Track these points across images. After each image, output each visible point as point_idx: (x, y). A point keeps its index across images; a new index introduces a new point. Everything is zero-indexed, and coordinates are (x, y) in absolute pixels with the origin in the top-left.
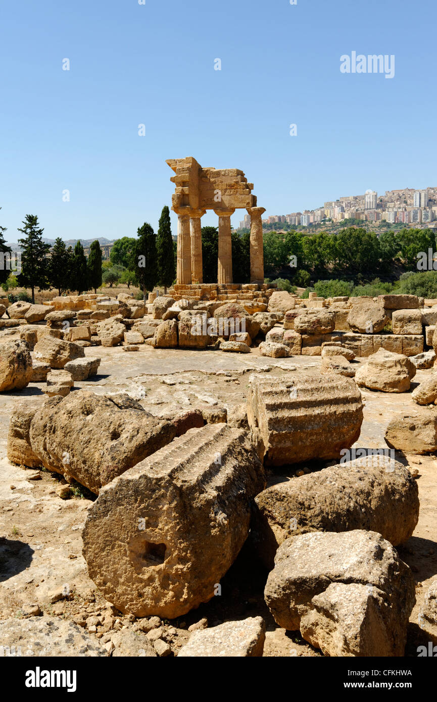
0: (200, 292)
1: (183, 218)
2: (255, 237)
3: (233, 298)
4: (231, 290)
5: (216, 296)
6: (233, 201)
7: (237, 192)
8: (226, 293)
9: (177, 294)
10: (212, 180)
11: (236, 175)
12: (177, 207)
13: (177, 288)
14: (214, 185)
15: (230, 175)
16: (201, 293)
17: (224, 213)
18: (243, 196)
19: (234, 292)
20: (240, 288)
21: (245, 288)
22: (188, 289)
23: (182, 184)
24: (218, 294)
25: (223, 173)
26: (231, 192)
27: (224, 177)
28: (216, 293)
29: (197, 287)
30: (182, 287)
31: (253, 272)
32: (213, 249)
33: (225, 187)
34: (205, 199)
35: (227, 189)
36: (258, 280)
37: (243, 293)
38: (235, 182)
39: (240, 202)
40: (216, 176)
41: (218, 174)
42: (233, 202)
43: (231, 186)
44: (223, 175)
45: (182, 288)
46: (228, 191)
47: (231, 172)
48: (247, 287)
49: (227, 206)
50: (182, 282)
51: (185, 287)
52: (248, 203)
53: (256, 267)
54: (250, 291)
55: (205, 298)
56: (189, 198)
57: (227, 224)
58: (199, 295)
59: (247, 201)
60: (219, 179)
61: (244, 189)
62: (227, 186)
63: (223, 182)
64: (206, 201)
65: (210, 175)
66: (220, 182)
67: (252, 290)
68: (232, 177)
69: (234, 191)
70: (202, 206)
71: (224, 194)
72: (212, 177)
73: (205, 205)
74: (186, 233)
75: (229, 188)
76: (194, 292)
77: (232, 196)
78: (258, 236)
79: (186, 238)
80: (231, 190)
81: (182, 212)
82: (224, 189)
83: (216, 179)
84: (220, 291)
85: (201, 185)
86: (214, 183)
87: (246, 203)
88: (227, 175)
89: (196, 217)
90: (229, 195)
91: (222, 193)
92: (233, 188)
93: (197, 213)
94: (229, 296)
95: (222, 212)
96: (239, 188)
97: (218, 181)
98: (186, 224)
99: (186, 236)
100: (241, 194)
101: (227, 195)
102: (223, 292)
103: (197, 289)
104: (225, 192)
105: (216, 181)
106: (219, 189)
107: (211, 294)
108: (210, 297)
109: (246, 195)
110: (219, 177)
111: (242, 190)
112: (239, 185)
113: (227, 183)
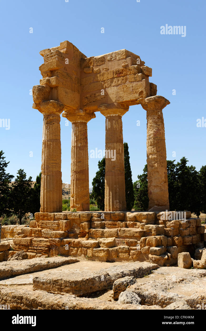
0: (64, 225)
2: (152, 140)
3: (111, 236)
4: (110, 222)
5: (87, 230)
6: (121, 93)
7: (126, 79)
8: (104, 226)
10: (96, 69)
11: (125, 57)
14: (98, 75)
15: (117, 58)
16: (66, 226)
17: (109, 110)
18: (134, 84)
19: (114, 226)
20: (123, 219)
21: (131, 220)
22: (51, 219)
23: (49, 74)
24: (90, 228)
25: (109, 58)
26: (118, 81)
27: (110, 63)
28: (87, 226)
29: (62, 217)
31: (151, 193)
33: (110, 76)
34: (88, 96)
35: (113, 78)
36: (158, 205)
37: (127, 226)
38: (123, 66)
39: (130, 94)
41: (103, 60)
42: (121, 94)
43: (119, 73)
44: (109, 61)
46: (115, 80)
47: (119, 54)
48: (135, 217)
49: (114, 101)
51: (47, 216)
52: (141, 93)
53: (155, 186)
54: (138, 224)
55: (72, 234)
56: (57, 92)
57: (115, 126)
58: (64, 228)
59: (140, 90)
60: (104, 66)
61: (135, 74)
62: (113, 74)
63: (108, 70)
64: (89, 98)
65: (94, 63)
66: (105, 71)
67: (141, 222)
68: (120, 61)
69: (123, 80)
70: (84, 105)
71: (111, 85)
72: (96, 66)
73: (88, 103)
74: (51, 139)
75: (116, 76)
76: (57, 224)
77: (120, 86)
78: (156, 139)
79: (52, 145)
80: (119, 78)
81: (44, 109)
82: (110, 79)
83: (101, 67)
84: (94, 224)
85: (83, 78)
86: (98, 73)
87: (139, 92)
88: (114, 60)
89: (79, 121)
90: (116, 86)
91: (108, 84)
92: (121, 75)
93: (78, 115)
94: (106, 232)
95: (106, 109)
96: (128, 74)
97: (103, 69)
98: (51, 126)
99: (51, 143)
100: (132, 82)
101: (114, 86)
102: (97, 224)
103: (61, 219)
104: (112, 82)
105: (100, 71)
106: (104, 79)
107: (81, 228)
108: (80, 232)
109: (137, 81)
110: (104, 64)
111: (132, 76)
112: (129, 70)
113: (114, 70)
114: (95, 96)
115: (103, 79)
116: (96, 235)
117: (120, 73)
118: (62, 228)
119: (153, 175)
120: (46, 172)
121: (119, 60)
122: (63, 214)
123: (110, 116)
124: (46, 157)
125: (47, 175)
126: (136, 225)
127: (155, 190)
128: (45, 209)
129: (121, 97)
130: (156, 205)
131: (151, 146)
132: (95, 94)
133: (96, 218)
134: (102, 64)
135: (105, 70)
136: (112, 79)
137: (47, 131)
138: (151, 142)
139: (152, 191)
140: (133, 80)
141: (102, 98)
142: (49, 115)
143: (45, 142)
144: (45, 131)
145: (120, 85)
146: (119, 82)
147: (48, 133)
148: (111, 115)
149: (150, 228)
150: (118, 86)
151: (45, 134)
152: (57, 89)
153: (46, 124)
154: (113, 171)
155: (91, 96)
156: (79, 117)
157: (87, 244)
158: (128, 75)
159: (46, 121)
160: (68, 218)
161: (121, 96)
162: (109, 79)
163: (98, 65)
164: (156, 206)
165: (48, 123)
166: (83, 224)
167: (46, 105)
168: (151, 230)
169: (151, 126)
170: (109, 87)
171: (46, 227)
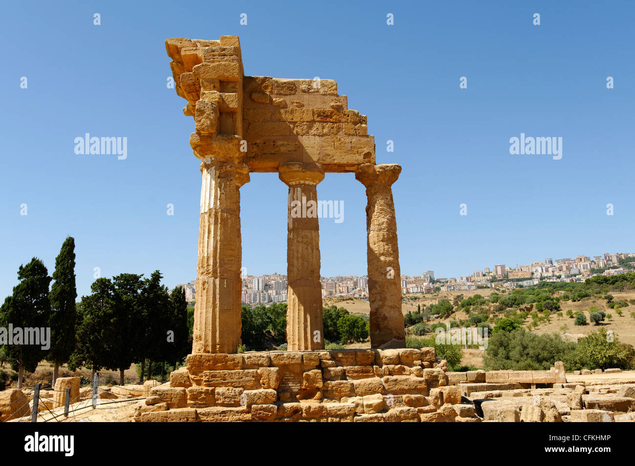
2: (384, 232)
3: (371, 391)
4: (356, 368)
5: (320, 384)
6: (329, 148)
7: (339, 129)
8: (344, 375)
9: (198, 383)
10: (277, 100)
11: (336, 92)
12: (210, 136)
13: (198, 366)
14: (282, 111)
15: (322, 91)
16: (277, 379)
18: (354, 139)
19: (365, 374)
22: (235, 366)
23: (217, 85)
24: (325, 380)
25: (304, 87)
26: (323, 128)
27: (306, 96)
28: (320, 376)
29: (263, 361)
30: (216, 361)
31: (385, 318)
33: (308, 117)
34: (258, 142)
35: (314, 121)
36: (398, 338)
38: (332, 107)
39: (347, 153)
40: (288, 92)
41: (291, 87)
42: (330, 150)
43: (324, 116)
44: (304, 91)
45: (214, 364)
46: (317, 125)
47: (324, 85)
49: (315, 159)
50: (214, 346)
51: (225, 360)
52: (367, 155)
53: (391, 307)
54: (407, 368)
55: (288, 395)
56: (234, 121)
58: (273, 383)
59: (366, 151)
60: (295, 98)
61: (355, 124)
62: (313, 116)
63: (303, 106)
64: (260, 145)
65: (272, 88)
66: (297, 106)
67: (411, 366)
68: (326, 98)
69: (333, 128)
70: (250, 157)
71: (308, 132)
72: (277, 94)
73: (258, 154)
74: (229, 208)
75: (319, 119)
76: (253, 377)
77: (327, 137)
78: (391, 231)
79: (229, 221)
80: (325, 124)
81: (220, 148)
82: (307, 122)
83: (288, 99)
84: (330, 371)
85: (248, 110)
86: (281, 107)
87: (363, 153)
88: (314, 92)
90: (319, 136)
91: (302, 130)
92: (328, 119)
93: (238, 173)
94: (359, 384)
95: (304, 170)
96: (344, 120)
97: (293, 103)
98: (228, 183)
99: (229, 216)
100: (349, 135)
101: (314, 135)
102: (336, 372)
103: (262, 365)
104: (310, 128)
105: (286, 104)
106: (295, 120)
107: (305, 382)
108: (300, 390)
109: (360, 136)
110: (294, 94)
111: (351, 125)
112: (345, 115)
113: (315, 110)
114: (274, 145)
115: (292, 119)
116: (340, 392)
117: (327, 116)
118: (269, 384)
119: (387, 288)
120: (220, 272)
121: (325, 95)
122: (265, 355)
123: (305, 184)
124: (219, 243)
125: (222, 279)
126: (404, 370)
127: (392, 312)
128: (218, 346)
129: (329, 155)
130: (395, 337)
131: (382, 241)
132: (274, 142)
133: (330, 362)
134: (290, 94)
135: (295, 104)
136: (309, 122)
137: (220, 191)
138: (384, 236)
139: (387, 315)
140: (352, 132)
141: (289, 151)
142: (224, 162)
143: (216, 213)
144: (216, 191)
145: (327, 135)
146: (325, 131)
147: (223, 196)
148: (307, 182)
149: (435, 374)
150: (323, 136)
151: (216, 197)
152: (233, 118)
153: (219, 177)
154: (310, 278)
155: (264, 143)
156: (237, 176)
157: (339, 410)
158: (342, 123)
159: (218, 172)
160: (275, 362)
161: (330, 153)
162: (303, 122)
163: (281, 94)
164: (394, 339)
165: (222, 176)
166: (310, 373)
167: (226, 142)
168: (437, 376)
169: (382, 210)
170: (304, 135)
171: (222, 383)
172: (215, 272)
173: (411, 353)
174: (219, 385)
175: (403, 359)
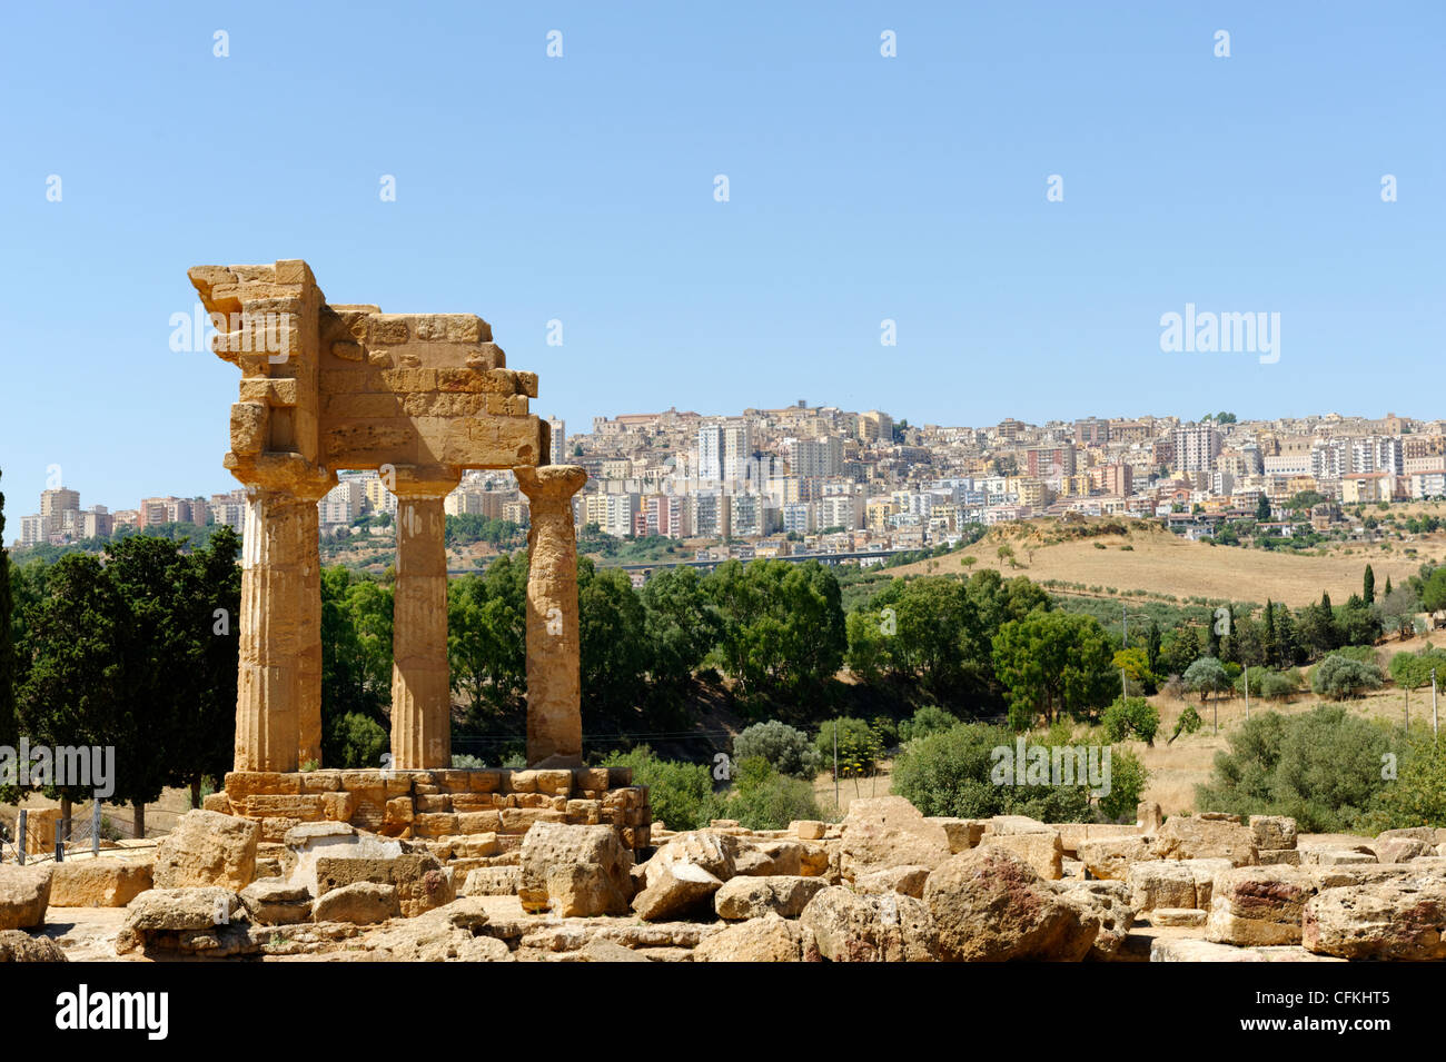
0: (340, 805)
1: (270, 500)
2: (550, 581)
3: (482, 828)
4: (468, 796)
5: (409, 817)
6: (461, 438)
7: (479, 404)
8: (448, 806)
9: (241, 811)
10: (376, 354)
11: (476, 338)
12: (252, 458)
13: (241, 789)
14: (384, 374)
15: (451, 336)
16: (347, 808)
17: (425, 484)
18: (504, 423)
19: (481, 804)
20: (503, 787)
21: (525, 788)
22: (291, 789)
23: (265, 367)
24: (416, 811)
25: (421, 329)
26: (452, 403)
27: (426, 346)
28: (409, 805)
29: (329, 783)
30: (264, 782)
31: (544, 721)
32: (167, 626)
33: (427, 384)
34: (344, 428)
35: (437, 392)
36: (564, 752)
37: (517, 805)
38: (469, 365)
39: (491, 445)
40: (395, 339)
41: (401, 331)
42: (462, 442)
43: (455, 382)
44: (422, 337)
45: (262, 786)
46: (442, 398)
47: (456, 326)
48: (535, 781)
49: (437, 457)
50: (261, 762)
51: (276, 782)
52: (525, 450)
53: (554, 703)
54: (545, 798)
56: (293, 421)
57: (434, 530)
58: (342, 813)
59: (523, 442)
60: (407, 351)
61: (507, 394)
62: (437, 381)
63: (419, 363)
64: (348, 434)
65: (368, 333)
66: (408, 364)
67: (552, 795)
68: (459, 348)
69: (468, 402)
70: (331, 456)
71: (426, 411)
72: (376, 343)
73: (343, 450)
74: (282, 562)
75: (445, 387)
76: (315, 804)
77: (458, 419)
78: (562, 578)
79: (284, 581)
80: (455, 396)
81: (268, 475)
82: (425, 392)
83: (394, 352)
84: (426, 800)
85: (328, 372)
86: (383, 366)
87: (518, 447)
88: (439, 338)
89: (305, 500)
90: (445, 417)
91: (418, 406)
92: (461, 388)
93: (310, 483)
94: (466, 819)
96: (487, 388)
97: (402, 359)
98: (282, 524)
99: (283, 575)
100: (496, 415)
101: (437, 416)
102: (435, 801)
103: (327, 789)
104: (430, 402)
105: (391, 360)
106: (405, 389)
107: (388, 814)
108: (383, 824)
109: (514, 416)
110: (405, 343)
111: (499, 398)
112: (490, 379)
113: (440, 370)
114: (370, 433)
115: (401, 388)
116: (438, 828)
117: (460, 382)
118: (335, 814)
119: (550, 673)
120: (270, 659)
121: (457, 343)
122: (332, 776)
123: (420, 501)
124: (268, 615)
125: (272, 667)
126: (540, 800)
127: (556, 711)
128: (267, 762)
129: (461, 451)
130: (558, 752)
131: (546, 595)
132: (370, 428)
133: (428, 787)
134: (399, 343)
135: (406, 361)
136: (430, 392)
137: (270, 537)
138: (548, 587)
139: (547, 716)
140: (501, 409)
141: (395, 444)
142: (275, 493)
143: (264, 571)
144: (263, 538)
145: (458, 415)
146: (456, 407)
147: (274, 546)
148: (424, 497)
149: (583, 807)
150: (451, 417)
151: (263, 547)
152: (290, 415)
153: (268, 516)
154: (426, 656)
155: (355, 430)
156: (310, 488)
158: (486, 393)
159: (266, 509)
160: (347, 786)
161: (463, 447)
162: (420, 392)
163: (382, 343)
164: (556, 755)
165: (272, 514)
166: (396, 801)
167: (276, 466)
168: (585, 811)
169: (548, 543)
170: (420, 415)
171: (273, 812)
172: (262, 657)
173: (553, 777)
174: (269, 814)
175: (543, 785)
